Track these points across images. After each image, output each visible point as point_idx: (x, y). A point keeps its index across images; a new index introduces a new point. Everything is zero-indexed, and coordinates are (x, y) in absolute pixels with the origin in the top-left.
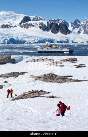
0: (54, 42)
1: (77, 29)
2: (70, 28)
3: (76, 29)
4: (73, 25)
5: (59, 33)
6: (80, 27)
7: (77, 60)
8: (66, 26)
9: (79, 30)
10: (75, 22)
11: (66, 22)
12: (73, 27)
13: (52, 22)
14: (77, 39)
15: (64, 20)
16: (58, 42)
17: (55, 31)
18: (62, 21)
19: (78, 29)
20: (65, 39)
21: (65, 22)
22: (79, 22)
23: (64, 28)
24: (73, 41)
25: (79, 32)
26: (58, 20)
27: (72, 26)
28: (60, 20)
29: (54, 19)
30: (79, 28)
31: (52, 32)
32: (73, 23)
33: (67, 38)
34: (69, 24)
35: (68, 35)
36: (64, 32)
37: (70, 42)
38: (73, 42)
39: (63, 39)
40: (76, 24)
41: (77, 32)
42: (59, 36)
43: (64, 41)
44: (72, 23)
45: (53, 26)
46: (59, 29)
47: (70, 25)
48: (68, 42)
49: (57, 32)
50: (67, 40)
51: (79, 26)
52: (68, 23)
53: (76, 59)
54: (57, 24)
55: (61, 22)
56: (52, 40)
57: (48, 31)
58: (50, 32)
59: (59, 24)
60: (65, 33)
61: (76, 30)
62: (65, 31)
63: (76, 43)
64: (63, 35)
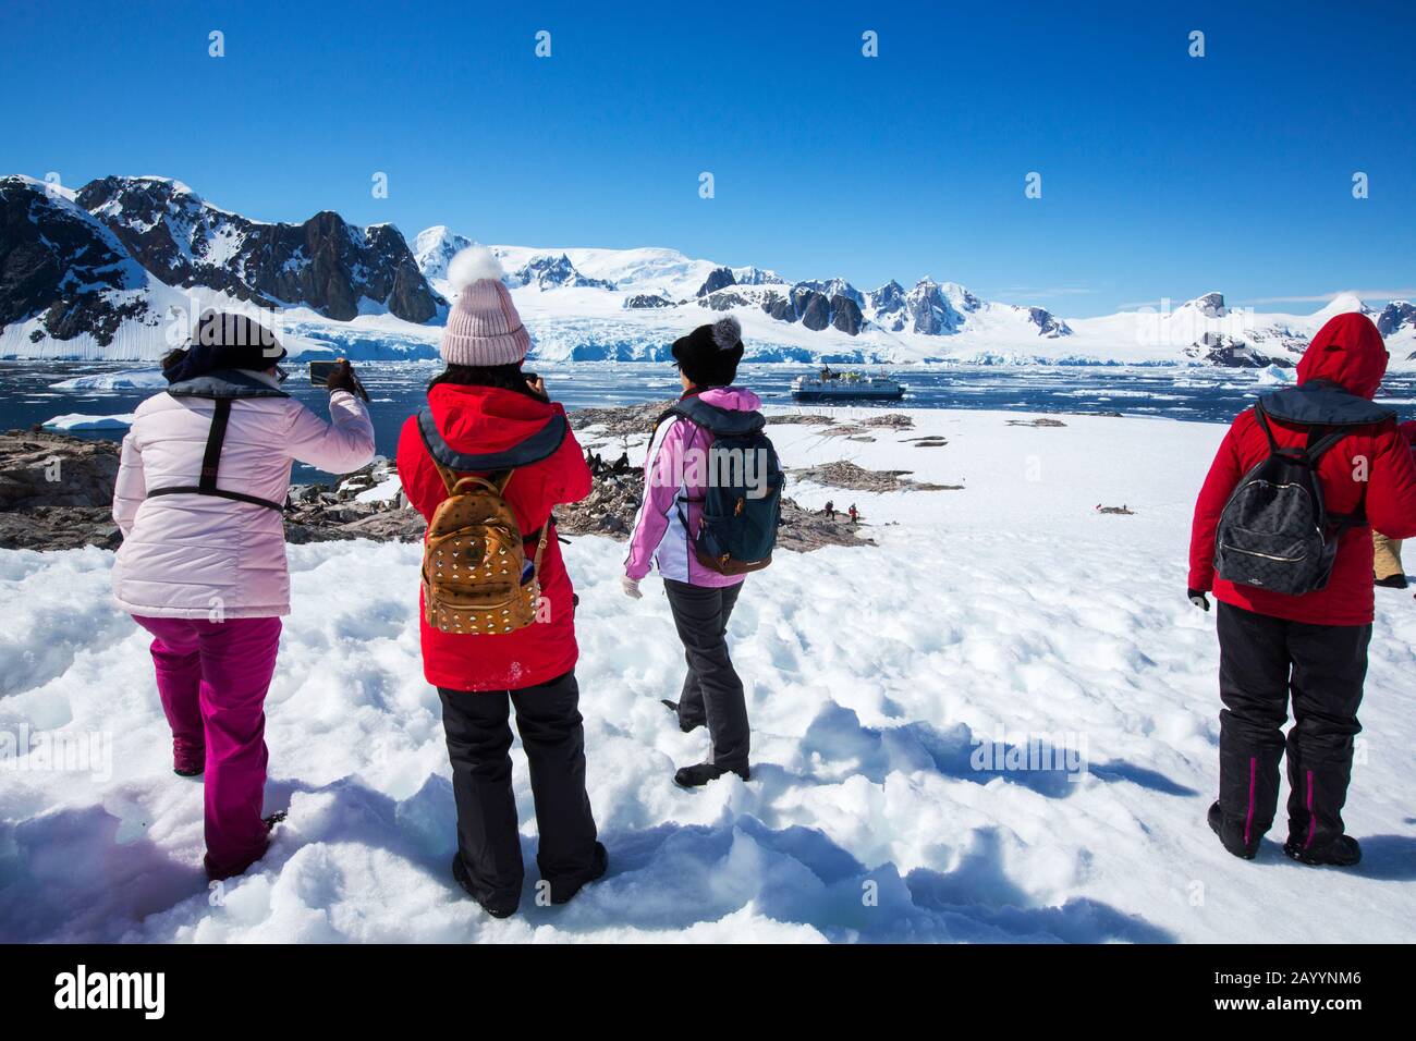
0: (813, 358)
1: (892, 315)
2: (869, 313)
3: (888, 314)
4: (879, 301)
5: (831, 328)
6: (902, 310)
7: (912, 422)
8: (855, 303)
9: (898, 318)
10: (888, 291)
11: (855, 292)
12: (878, 309)
13: (808, 289)
14: (892, 351)
15: (848, 285)
16: (825, 360)
17: (817, 321)
18: (842, 288)
19: (894, 317)
20: (850, 351)
21: (851, 291)
22: (901, 292)
23: (847, 311)
24: (878, 358)
25: (899, 327)
26: (829, 283)
27: (874, 305)
28: (835, 284)
29: (813, 281)
30: (898, 313)
31: (806, 323)
32: (879, 293)
33: (856, 348)
34: (865, 296)
35: (860, 335)
36: (847, 325)
37: (866, 359)
38: (876, 361)
39: (843, 351)
40: (890, 298)
41: (893, 326)
42: (829, 341)
43: (846, 357)
44: (875, 295)
45: (811, 304)
46: (831, 314)
47: (868, 300)
48: (860, 360)
49: (825, 326)
50: (858, 353)
51: (899, 303)
52: (860, 294)
53: (909, 419)
54: (825, 298)
55: (838, 291)
56: (806, 351)
57: (792, 320)
58: (799, 324)
59: (829, 299)
60: (851, 328)
61: (890, 319)
62: (850, 323)
63: (886, 363)
64: (845, 336)
